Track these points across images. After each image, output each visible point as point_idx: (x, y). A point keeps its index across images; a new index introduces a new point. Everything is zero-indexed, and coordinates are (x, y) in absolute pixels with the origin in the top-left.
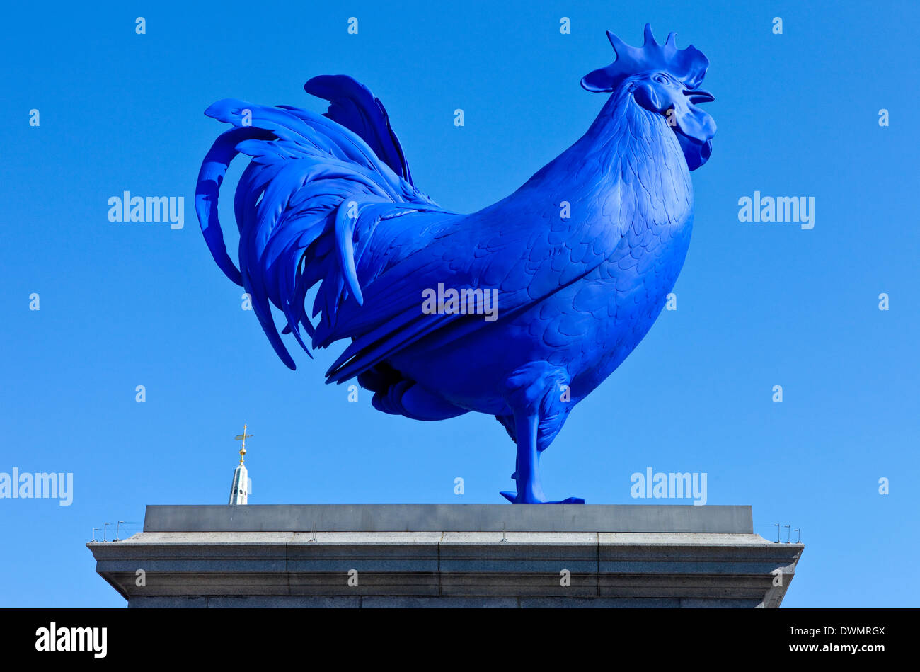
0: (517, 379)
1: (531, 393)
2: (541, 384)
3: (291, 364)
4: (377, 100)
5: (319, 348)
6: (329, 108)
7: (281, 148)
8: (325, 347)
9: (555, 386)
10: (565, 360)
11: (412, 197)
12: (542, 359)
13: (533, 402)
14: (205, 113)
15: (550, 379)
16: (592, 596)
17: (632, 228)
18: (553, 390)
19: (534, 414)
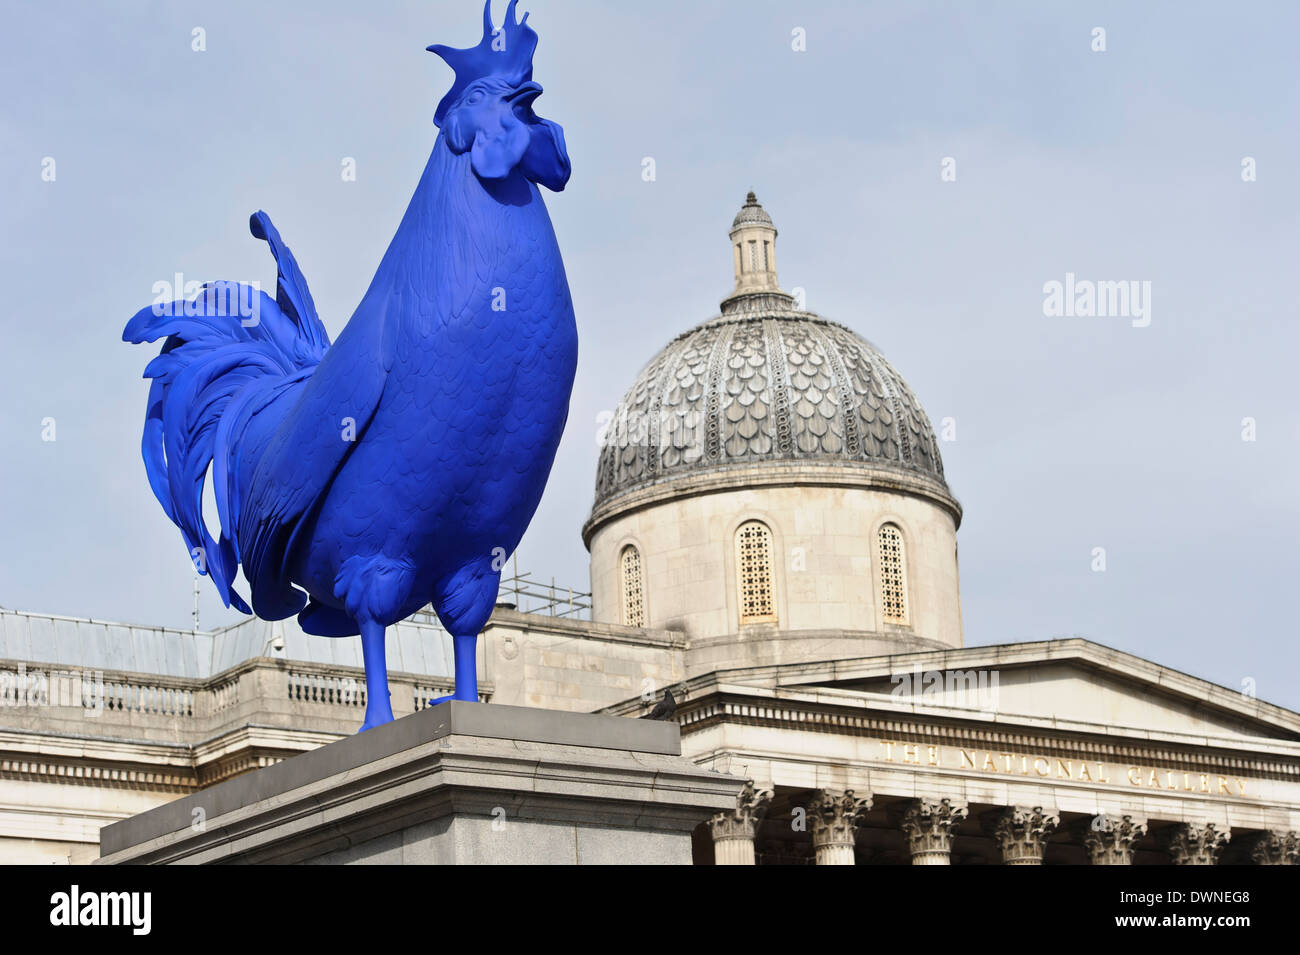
0: (338, 588)
1: (351, 600)
2: (358, 583)
7: (182, 355)
9: (374, 582)
10: (376, 546)
12: (352, 554)
13: (355, 610)
14: (124, 340)
15: (367, 575)
17: (397, 357)
18: (374, 588)
19: (366, 620)
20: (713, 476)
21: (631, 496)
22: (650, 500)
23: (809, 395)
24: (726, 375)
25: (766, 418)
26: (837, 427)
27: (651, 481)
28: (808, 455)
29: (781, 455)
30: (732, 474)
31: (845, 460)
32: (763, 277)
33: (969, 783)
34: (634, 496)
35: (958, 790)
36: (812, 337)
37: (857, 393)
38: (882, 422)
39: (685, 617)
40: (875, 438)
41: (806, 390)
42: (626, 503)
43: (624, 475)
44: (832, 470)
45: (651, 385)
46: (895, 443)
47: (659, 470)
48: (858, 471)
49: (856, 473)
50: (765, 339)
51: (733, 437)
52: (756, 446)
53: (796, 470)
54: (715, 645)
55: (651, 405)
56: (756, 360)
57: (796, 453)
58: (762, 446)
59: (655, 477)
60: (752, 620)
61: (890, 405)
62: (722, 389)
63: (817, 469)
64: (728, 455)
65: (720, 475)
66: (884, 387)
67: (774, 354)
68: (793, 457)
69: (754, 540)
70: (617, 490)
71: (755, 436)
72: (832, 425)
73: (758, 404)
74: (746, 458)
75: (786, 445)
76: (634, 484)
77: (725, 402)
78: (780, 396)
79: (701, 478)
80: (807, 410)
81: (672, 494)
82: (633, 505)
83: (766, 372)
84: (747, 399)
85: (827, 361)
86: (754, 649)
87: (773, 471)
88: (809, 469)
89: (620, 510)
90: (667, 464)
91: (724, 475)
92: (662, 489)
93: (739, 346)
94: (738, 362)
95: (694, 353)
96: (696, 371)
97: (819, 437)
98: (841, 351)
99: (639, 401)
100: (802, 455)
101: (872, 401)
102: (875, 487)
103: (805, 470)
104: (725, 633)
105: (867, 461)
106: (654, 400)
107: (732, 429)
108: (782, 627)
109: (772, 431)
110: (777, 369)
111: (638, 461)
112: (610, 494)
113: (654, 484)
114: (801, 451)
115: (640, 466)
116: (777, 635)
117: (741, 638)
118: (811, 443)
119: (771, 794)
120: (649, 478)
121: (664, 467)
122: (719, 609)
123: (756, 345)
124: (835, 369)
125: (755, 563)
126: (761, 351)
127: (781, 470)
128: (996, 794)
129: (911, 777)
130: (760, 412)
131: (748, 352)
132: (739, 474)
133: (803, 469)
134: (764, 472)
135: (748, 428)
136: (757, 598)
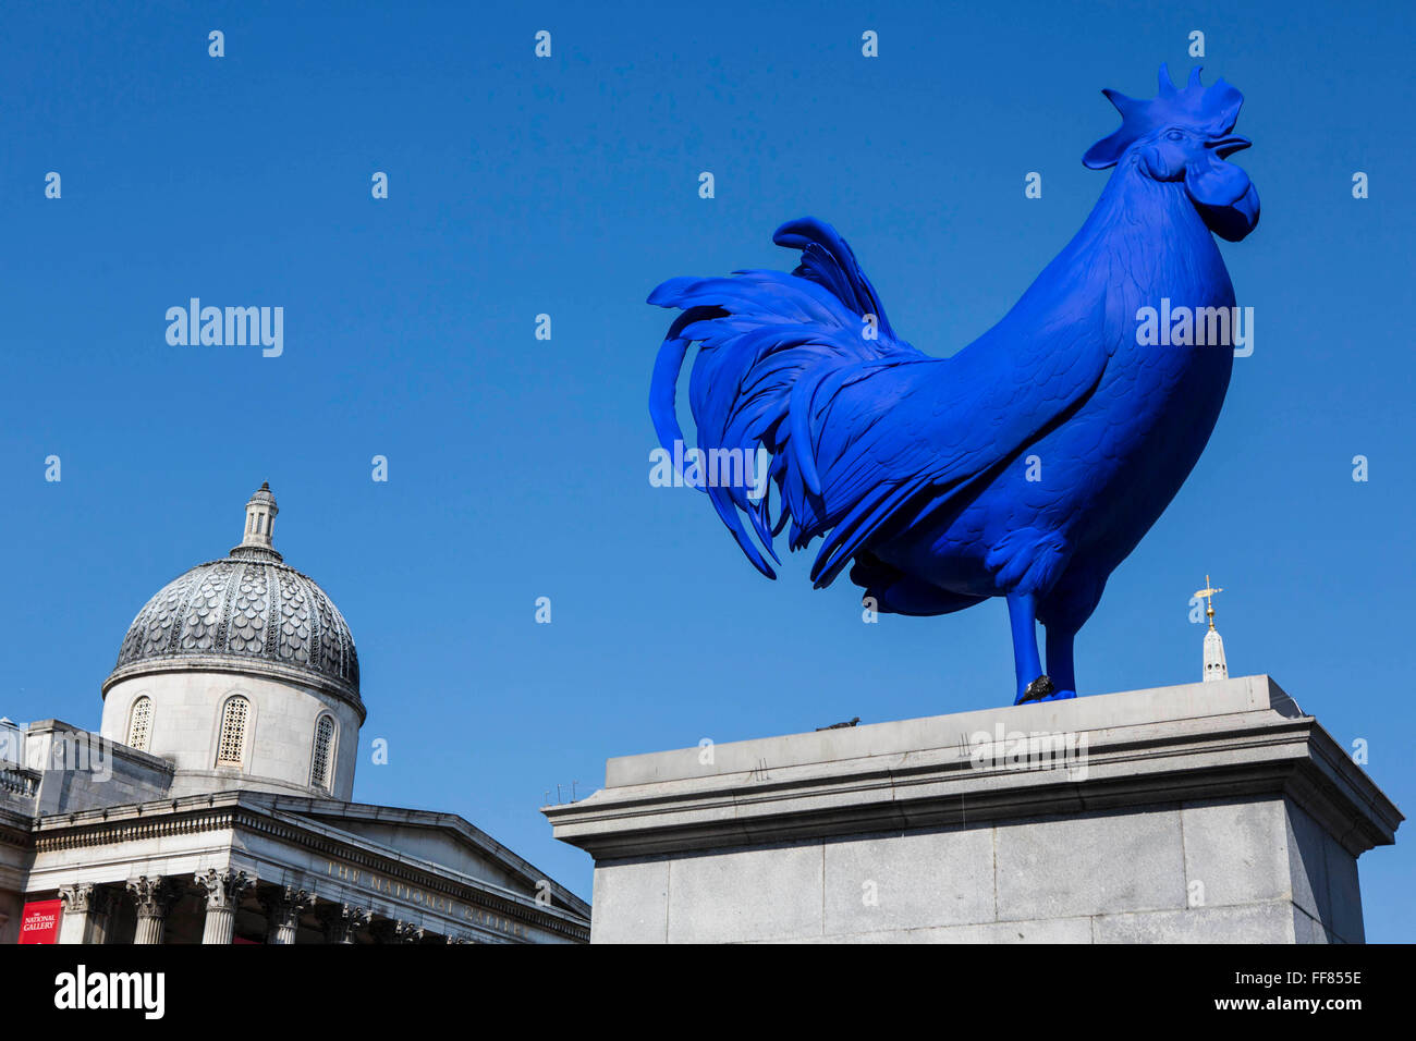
3: (771, 574)
4: (842, 240)
5: (799, 549)
6: (802, 258)
8: (806, 548)
10: (1056, 521)
11: (886, 349)
12: (1026, 525)
15: (1040, 549)
16: (1077, 809)
20: (217, 660)
21: (154, 663)
22: (168, 668)
23: (292, 620)
24: (238, 595)
25: (261, 629)
26: (307, 645)
27: (171, 656)
28: (285, 660)
29: (267, 656)
30: (231, 662)
31: (308, 668)
32: (264, 538)
33: (374, 900)
34: (156, 663)
35: (366, 903)
36: (297, 582)
37: (322, 627)
38: (334, 649)
39: (177, 753)
40: (329, 658)
41: (290, 617)
42: (149, 667)
43: (149, 647)
44: (299, 673)
45: (180, 592)
46: (339, 664)
47: (178, 650)
48: (315, 677)
49: (314, 678)
50: (267, 577)
51: (236, 638)
52: (251, 646)
53: (276, 668)
54: (196, 775)
55: (180, 604)
56: (259, 590)
57: (278, 657)
58: (255, 647)
59: (175, 653)
60: (225, 763)
61: (340, 638)
62: (233, 603)
63: (290, 671)
64: (230, 648)
65: (223, 661)
66: (338, 626)
67: (273, 588)
68: (275, 660)
69: (237, 709)
70: (143, 657)
71: (252, 639)
72: (304, 643)
73: (257, 619)
74: (243, 653)
75: (272, 649)
76: (158, 654)
77: (234, 613)
78: (273, 617)
79: (209, 660)
80: (288, 629)
81: (186, 667)
82: (154, 669)
83: (266, 598)
84: (251, 614)
85: (306, 601)
86: (223, 784)
87: (260, 665)
88: (284, 669)
89: (144, 671)
90: (185, 646)
91: (226, 661)
92: (179, 662)
93: (249, 578)
94: (247, 588)
95: (216, 577)
96: (217, 588)
97: (294, 650)
98: (316, 597)
99: (170, 600)
100: (281, 659)
101: (330, 633)
102: (324, 691)
103: (281, 669)
104: (205, 768)
105: (322, 672)
106: (182, 601)
107: (236, 632)
108: (246, 771)
109: (264, 639)
110: (273, 597)
111: (163, 641)
112: (136, 659)
113: (173, 658)
114: (280, 655)
115: (164, 644)
116: (241, 776)
117: (216, 774)
118: (286, 652)
119: (254, 884)
120: (169, 653)
121: (182, 647)
122: (204, 751)
123: (260, 580)
124: (311, 606)
125: (234, 725)
126: (264, 583)
127: (266, 666)
128: (390, 911)
129: (340, 889)
130: (257, 624)
131: (255, 584)
132: (236, 662)
133: (280, 669)
134: (254, 665)
135: (247, 633)
136: (231, 749)
